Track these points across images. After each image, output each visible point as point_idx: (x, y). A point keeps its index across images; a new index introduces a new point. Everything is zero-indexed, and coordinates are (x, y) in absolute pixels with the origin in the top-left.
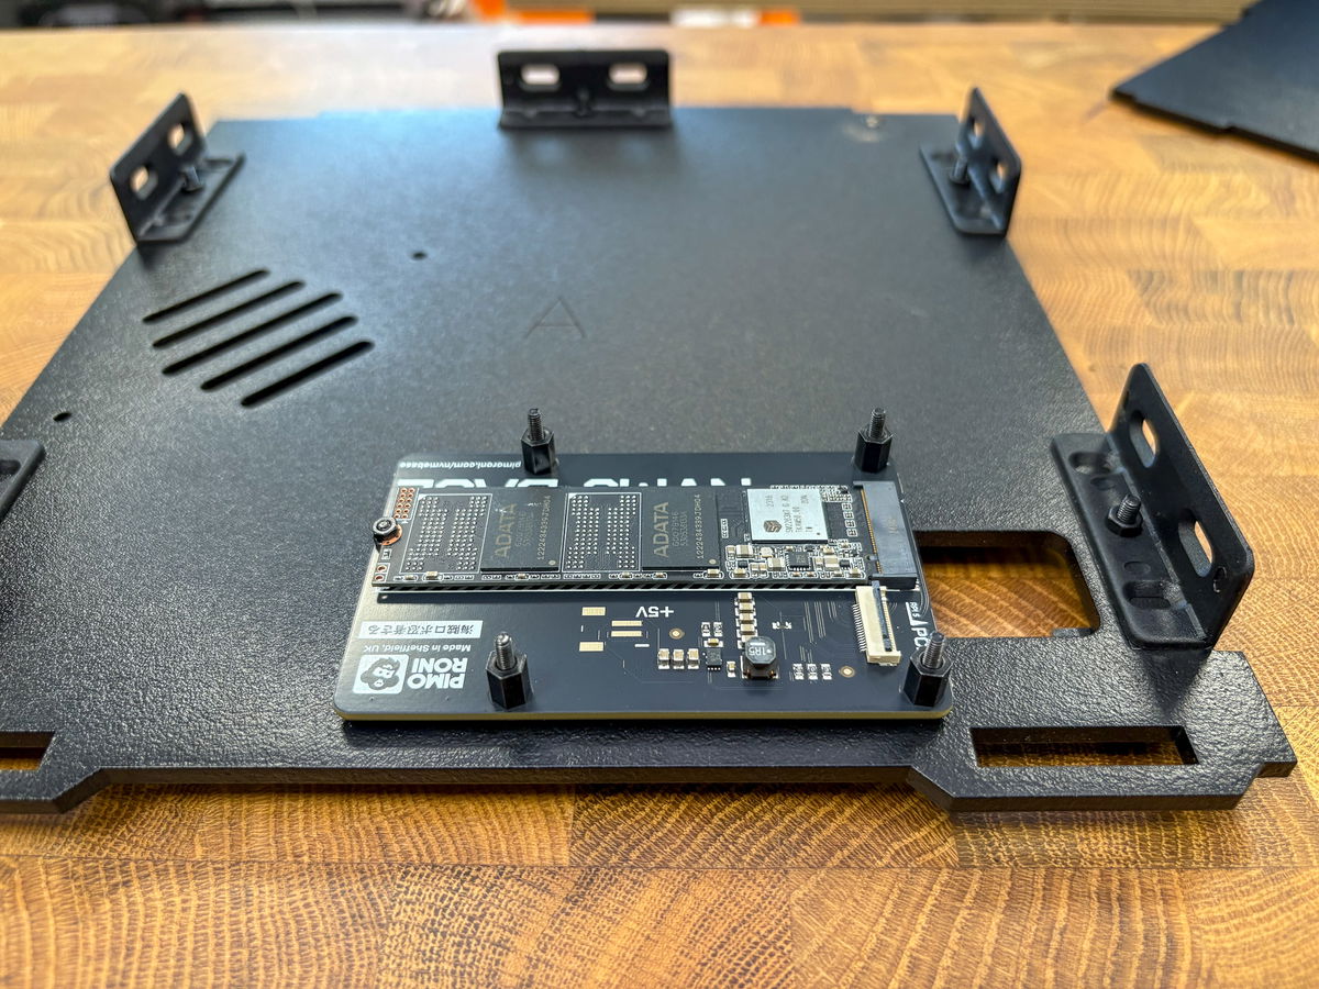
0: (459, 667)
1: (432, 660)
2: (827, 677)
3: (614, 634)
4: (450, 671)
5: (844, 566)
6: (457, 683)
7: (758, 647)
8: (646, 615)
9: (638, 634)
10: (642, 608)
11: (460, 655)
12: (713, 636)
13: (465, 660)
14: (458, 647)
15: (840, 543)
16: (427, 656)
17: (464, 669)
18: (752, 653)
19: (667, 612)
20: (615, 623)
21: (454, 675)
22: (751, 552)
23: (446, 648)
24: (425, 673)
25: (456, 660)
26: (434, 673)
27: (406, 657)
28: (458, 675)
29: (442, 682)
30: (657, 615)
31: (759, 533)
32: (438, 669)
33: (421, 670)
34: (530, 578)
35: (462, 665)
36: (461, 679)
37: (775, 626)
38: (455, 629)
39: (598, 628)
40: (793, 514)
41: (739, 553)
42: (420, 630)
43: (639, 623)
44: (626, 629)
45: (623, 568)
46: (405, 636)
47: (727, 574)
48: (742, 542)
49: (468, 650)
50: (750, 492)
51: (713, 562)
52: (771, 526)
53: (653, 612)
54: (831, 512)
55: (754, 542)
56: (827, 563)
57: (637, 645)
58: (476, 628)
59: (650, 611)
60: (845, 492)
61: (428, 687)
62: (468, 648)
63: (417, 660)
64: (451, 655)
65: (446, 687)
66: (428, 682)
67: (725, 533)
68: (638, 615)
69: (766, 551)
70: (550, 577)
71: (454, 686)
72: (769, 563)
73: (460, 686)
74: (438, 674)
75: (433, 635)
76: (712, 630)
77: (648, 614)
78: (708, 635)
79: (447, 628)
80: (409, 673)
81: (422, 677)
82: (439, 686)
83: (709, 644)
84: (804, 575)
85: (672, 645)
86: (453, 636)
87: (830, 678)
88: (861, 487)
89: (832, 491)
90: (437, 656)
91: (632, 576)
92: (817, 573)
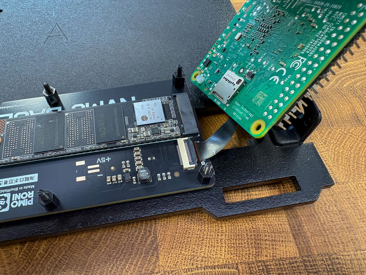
0: (31, 195)
1: (20, 194)
2: (170, 178)
3: (89, 172)
4: (27, 198)
5: (172, 131)
6: (30, 202)
7: (143, 172)
8: (101, 162)
9: (98, 170)
10: (99, 159)
11: (30, 190)
12: (126, 168)
13: (33, 192)
14: (29, 187)
15: (169, 121)
16: (18, 192)
17: (32, 196)
18: (141, 175)
19: (108, 159)
20: (89, 167)
21: (29, 199)
22: (137, 131)
23: (25, 187)
24: (18, 200)
25: (29, 192)
26: (21, 199)
27: (9, 194)
28: (30, 199)
29: (25, 203)
30: (105, 161)
31: (139, 122)
32: (23, 198)
33: (16, 199)
34: (53, 154)
35: (31, 194)
36: (32, 200)
37: (149, 159)
38: (27, 179)
39: (83, 171)
40: (151, 112)
41: (133, 131)
42: (14, 181)
43: (98, 166)
44: (94, 169)
45: (89, 144)
46: (8, 185)
47: (129, 141)
48: (134, 127)
49: (34, 187)
50: (135, 104)
51: (123, 137)
52: (144, 118)
53: (103, 160)
54: (165, 108)
55: (138, 126)
56: (166, 131)
57: (98, 176)
58: (35, 177)
59: (102, 160)
60: (170, 99)
61: (19, 206)
62: (33, 186)
63: (14, 195)
64: (27, 191)
65: (26, 205)
66: (19, 204)
67: (127, 123)
68: (97, 163)
69: (143, 129)
70: (62, 152)
71: (29, 204)
72: (145, 134)
73: (32, 204)
74: (23, 200)
75: (19, 183)
76: (126, 164)
77: (101, 161)
78: (125, 167)
79: (24, 179)
80: (11, 201)
81: (16, 202)
82: (24, 205)
83: (125, 171)
84: (158, 137)
85: (112, 174)
86: (27, 182)
87: (171, 178)
88: (175, 96)
89: (165, 99)
90: (21, 192)
91: (94, 146)
92: (162, 136)
